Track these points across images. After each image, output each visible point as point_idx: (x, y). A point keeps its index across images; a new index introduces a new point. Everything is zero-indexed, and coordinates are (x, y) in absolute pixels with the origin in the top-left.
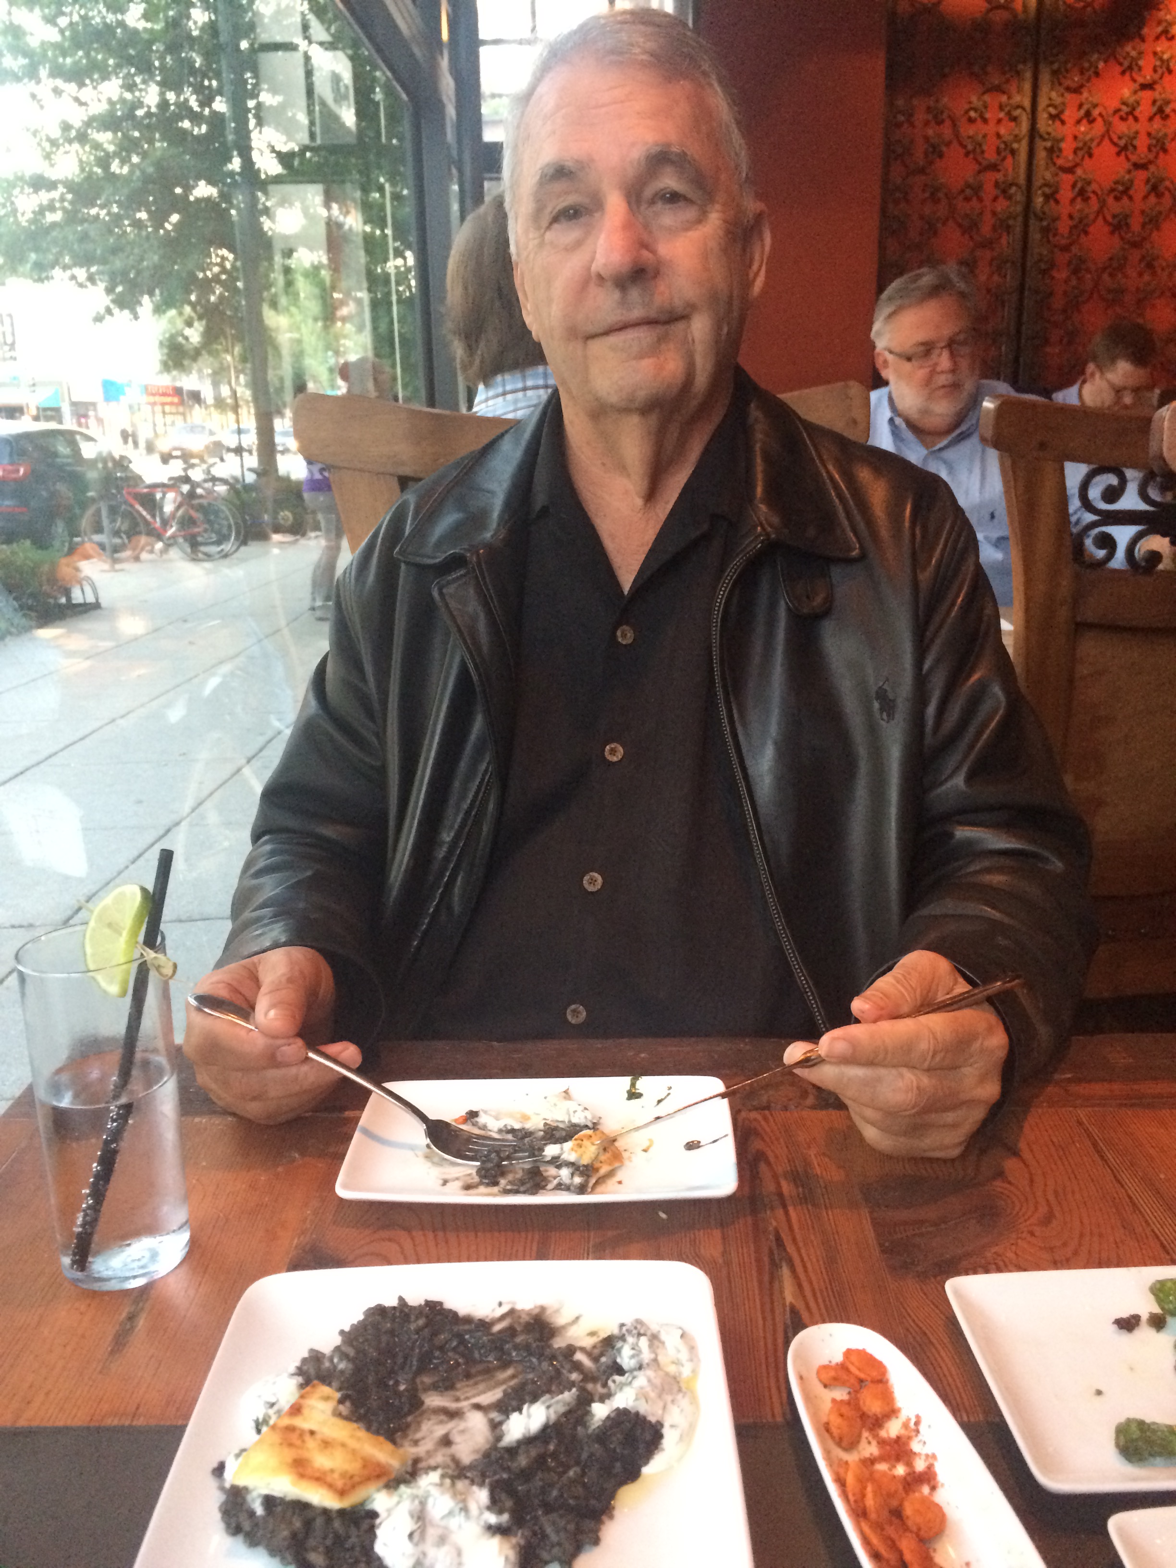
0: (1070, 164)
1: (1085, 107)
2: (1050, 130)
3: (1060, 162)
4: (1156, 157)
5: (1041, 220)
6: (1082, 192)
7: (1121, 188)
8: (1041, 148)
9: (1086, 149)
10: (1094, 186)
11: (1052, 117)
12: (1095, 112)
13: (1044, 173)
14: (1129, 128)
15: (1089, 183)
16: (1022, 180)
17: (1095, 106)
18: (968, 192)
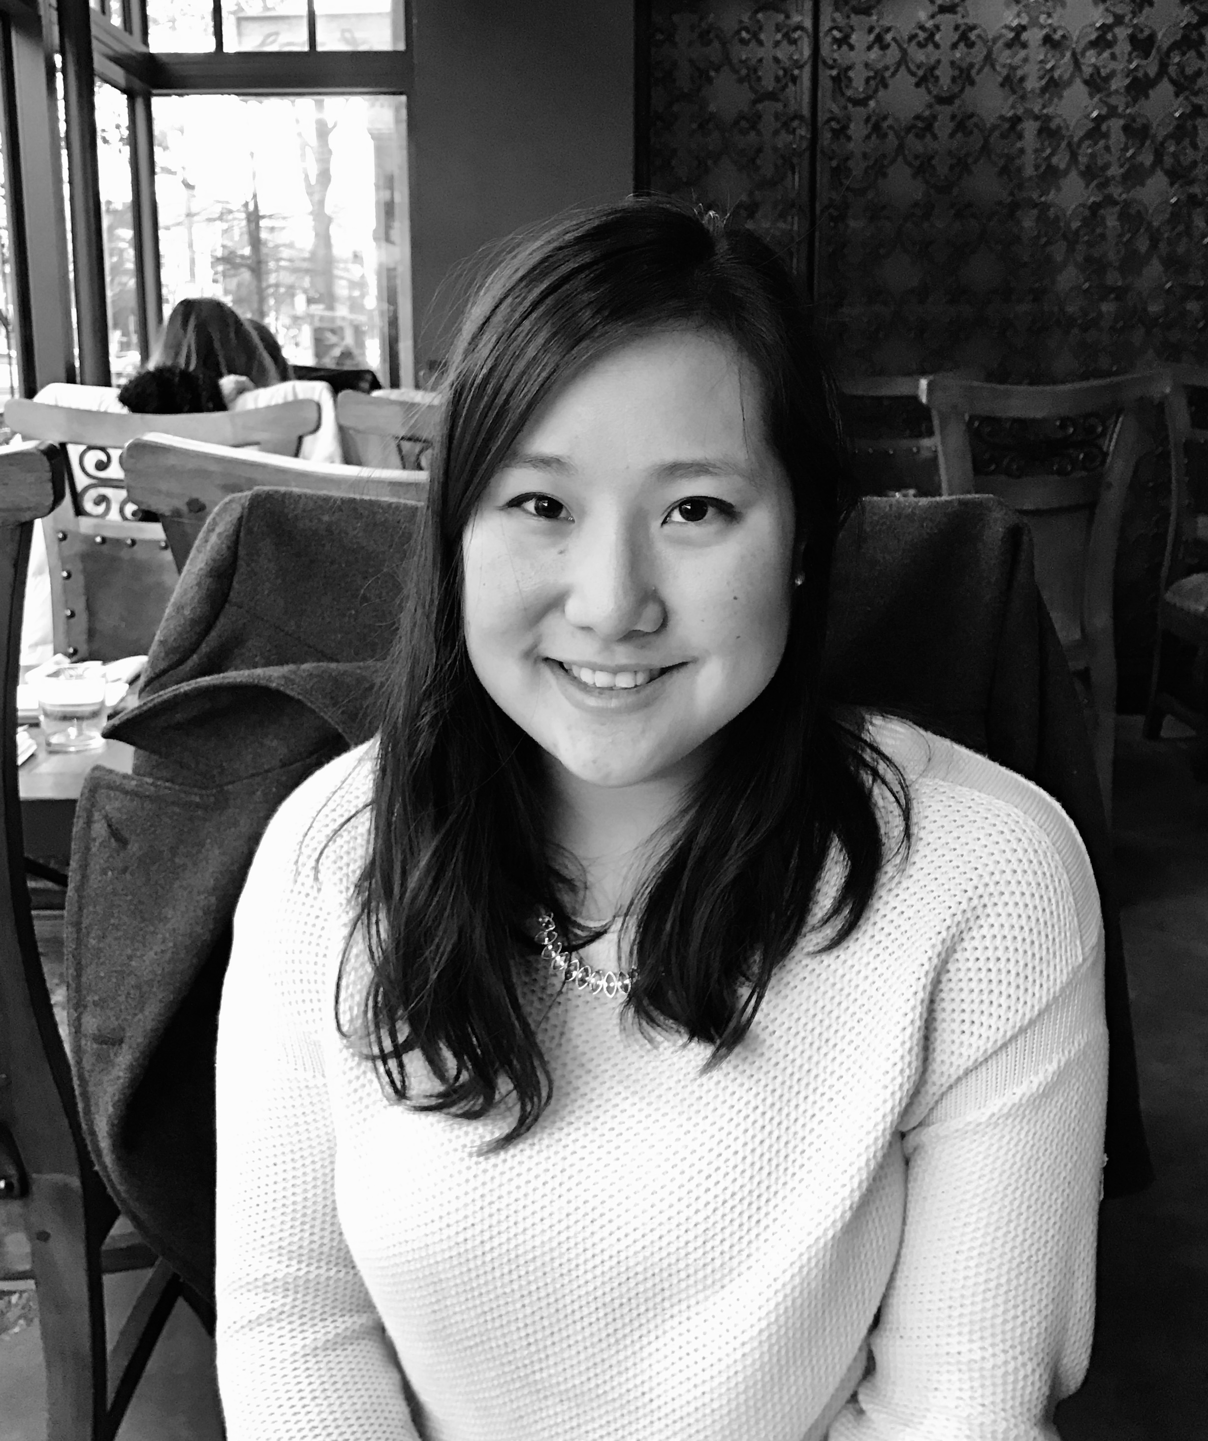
0: (862, 96)
1: (877, 31)
2: (836, 56)
3: (849, 93)
4: (962, 90)
5: (831, 159)
6: (876, 127)
7: (920, 124)
8: (826, 75)
9: (878, 79)
10: (889, 122)
11: (839, 42)
12: (888, 37)
13: (829, 105)
14: (928, 56)
15: (885, 118)
16: (806, 112)
17: (888, 30)
18: (744, 124)
